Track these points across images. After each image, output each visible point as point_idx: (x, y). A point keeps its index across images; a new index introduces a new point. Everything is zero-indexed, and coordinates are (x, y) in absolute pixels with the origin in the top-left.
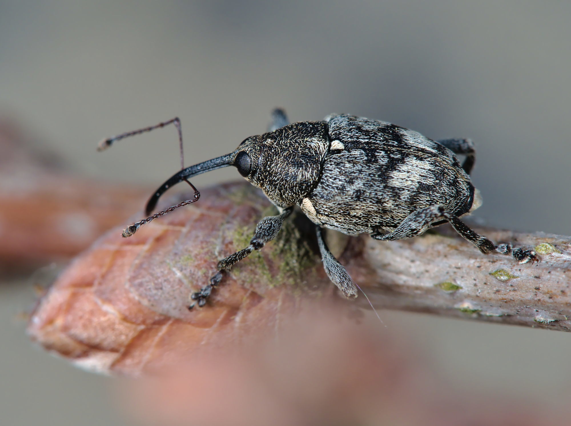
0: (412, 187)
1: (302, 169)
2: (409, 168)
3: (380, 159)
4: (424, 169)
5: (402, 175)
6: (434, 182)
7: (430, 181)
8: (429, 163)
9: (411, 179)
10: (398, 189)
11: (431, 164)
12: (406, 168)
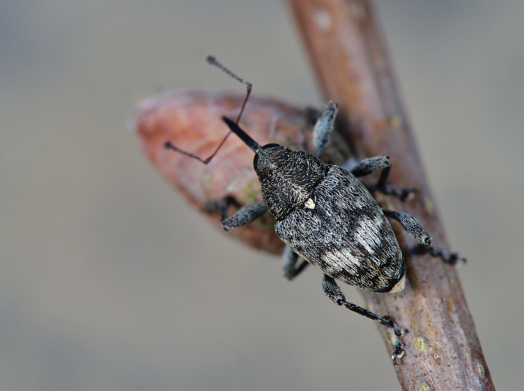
0: (337, 268)
1: (276, 205)
2: (341, 256)
3: (326, 237)
4: (352, 262)
5: (334, 258)
6: (355, 274)
7: (353, 272)
8: (359, 260)
9: (339, 263)
10: (327, 264)
11: (360, 262)
12: (339, 255)
